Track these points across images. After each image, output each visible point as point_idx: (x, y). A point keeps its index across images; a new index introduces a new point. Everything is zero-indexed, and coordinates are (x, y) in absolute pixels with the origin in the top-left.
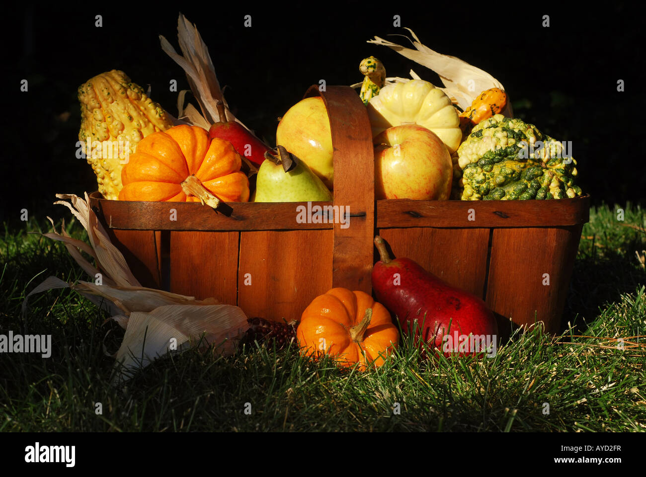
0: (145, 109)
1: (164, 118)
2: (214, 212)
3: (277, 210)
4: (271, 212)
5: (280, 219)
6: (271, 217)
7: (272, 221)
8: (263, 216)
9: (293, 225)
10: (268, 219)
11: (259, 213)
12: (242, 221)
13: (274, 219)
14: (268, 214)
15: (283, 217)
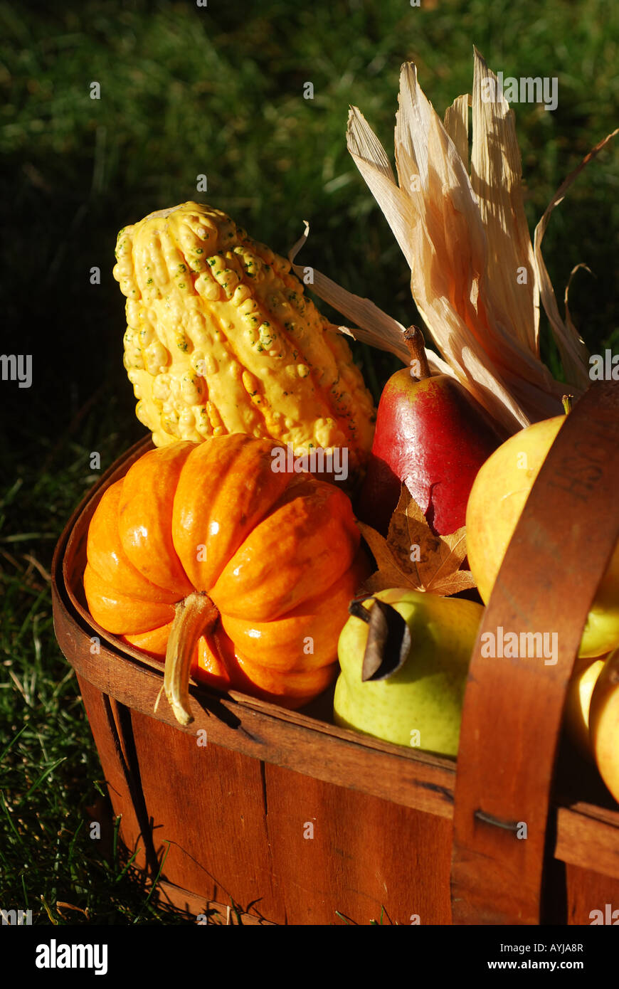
0: (232, 326)
1: (272, 353)
2: (203, 711)
3: (332, 753)
4: (319, 752)
5: (339, 770)
6: (321, 759)
7: (323, 765)
8: (304, 753)
9: (370, 789)
10: (314, 761)
11: (293, 744)
12: (261, 746)
13: (326, 765)
14: (313, 753)
15: (346, 768)
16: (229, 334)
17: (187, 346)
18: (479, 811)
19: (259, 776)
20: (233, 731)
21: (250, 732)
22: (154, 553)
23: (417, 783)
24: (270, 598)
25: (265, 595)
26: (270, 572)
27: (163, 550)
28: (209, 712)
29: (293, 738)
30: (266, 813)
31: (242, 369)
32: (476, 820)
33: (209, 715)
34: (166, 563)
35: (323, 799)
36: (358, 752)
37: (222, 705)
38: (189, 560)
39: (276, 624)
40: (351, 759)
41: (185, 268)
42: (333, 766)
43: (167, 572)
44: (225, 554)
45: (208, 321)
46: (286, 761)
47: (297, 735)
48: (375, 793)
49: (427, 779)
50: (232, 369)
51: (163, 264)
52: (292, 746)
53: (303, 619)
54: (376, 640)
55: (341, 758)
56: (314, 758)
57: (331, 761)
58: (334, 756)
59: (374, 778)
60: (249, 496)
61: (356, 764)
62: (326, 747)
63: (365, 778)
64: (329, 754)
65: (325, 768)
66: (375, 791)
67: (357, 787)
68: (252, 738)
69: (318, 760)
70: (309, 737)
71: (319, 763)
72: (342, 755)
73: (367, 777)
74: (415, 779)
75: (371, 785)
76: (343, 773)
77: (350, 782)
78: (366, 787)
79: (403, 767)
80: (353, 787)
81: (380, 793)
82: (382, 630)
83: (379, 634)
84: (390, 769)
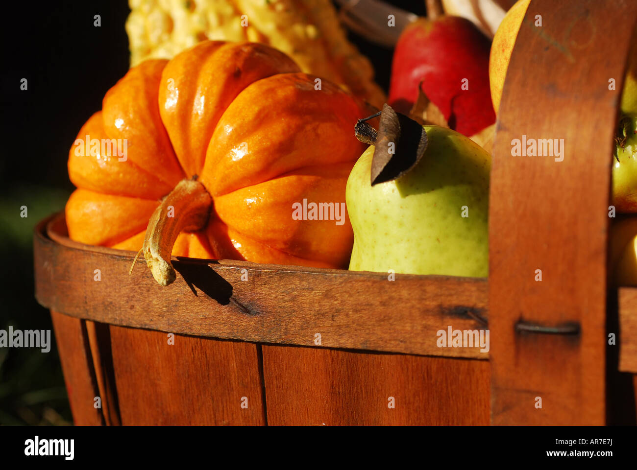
2: (188, 288)
3: (339, 296)
4: (324, 300)
5: (348, 322)
6: (326, 313)
7: (328, 323)
8: (306, 309)
9: (386, 342)
10: (318, 319)
11: (293, 299)
12: (256, 319)
13: (333, 320)
14: (317, 305)
15: (356, 316)
18: (521, 320)
19: (257, 377)
20: (224, 308)
21: (242, 302)
22: (138, 120)
23: (443, 312)
24: (266, 144)
25: (261, 141)
26: (267, 116)
27: (147, 117)
28: (196, 289)
29: (293, 290)
32: (518, 333)
33: (195, 292)
34: (151, 132)
35: (332, 386)
36: (370, 284)
38: (176, 123)
39: (274, 182)
40: (362, 298)
42: (341, 318)
43: (151, 142)
44: (216, 107)
46: (286, 333)
47: (297, 282)
48: (393, 346)
49: (455, 301)
50: (236, 25)
52: (291, 304)
54: (387, 134)
55: (351, 301)
56: (318, 314)
57: (338, 311)
58: (341, 301)
59: (391, 321)
60: (244, 56)
61: (368, 305)
62: (331, 290)
63: (380, 325)
64: (336, 300)
65: (332, 326)
66: (393, 342)
67: (370, 344)
68: (246, 310)
69: (323, 315)
70: (311, 281)
71: (324, 320)
72: (351, 296)
73: (382, 323)
74: (440, 306)
75: (387, 336)
76: (354, 326)
77: (362, 339)
78: (382, 341)
79: (424, 291)
80: (365, 345)
81: (398, 344)
82: (394, 126)
83: (391, 130)
84: (408, 299)
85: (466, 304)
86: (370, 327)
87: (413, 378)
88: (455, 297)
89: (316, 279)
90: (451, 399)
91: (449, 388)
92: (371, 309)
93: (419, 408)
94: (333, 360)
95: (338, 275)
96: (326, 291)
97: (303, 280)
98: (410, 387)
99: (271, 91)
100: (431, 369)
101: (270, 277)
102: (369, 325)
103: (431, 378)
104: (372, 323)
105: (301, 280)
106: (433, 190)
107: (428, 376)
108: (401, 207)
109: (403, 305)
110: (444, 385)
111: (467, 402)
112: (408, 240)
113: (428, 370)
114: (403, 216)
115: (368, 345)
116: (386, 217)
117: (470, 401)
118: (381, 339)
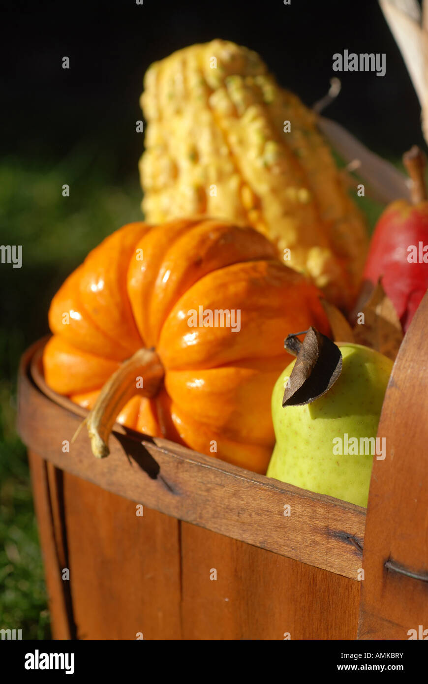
0: (241, 143)
2: (125, 458)
3: (245, 498)
4: (232, 498)
5: (251, 521)
6: (234, 509)
7: (235, 517)
8: (218, 502)
9: (280, 546)
10: (227, 512)
11: (208, 490)
12: (177, 498)
13: (238, 516)
14: (226, 500)
15: (259, 518)
16: (237, 150)
17: (195, 156)
18: (389, 559)
19: (177, 545)
20: (152, 483)
21: (167, 481)
23: (329, 533)
28: (132, 460)
29: (208, 483)
30: (182, 599)
31: (243, 184)
32: (386, 570)
33: (131, 463)
35: (236, 571)
36: (270, 494)
37: (143, 447)
38: (139, 300)
39: (214, 372)
40: (264, 504)
41: (204, 83)
42: (245, 517)
45: (219, 137)
46: (201, 517)
47: (212, 477)
48: (286, 551)
49: (339, 526)
50: (233, 183)
51: (185, 80)
52: (206, 494)
53: (244, 372)
54: (304, 360)
55: (254, 504)
56: (227, 508)
57: (243, 510)
58: (247, 502)
59: (286, 530)
60: (209, 244)
61: (268, 511)
62: (239, 491)
63: (276, 531)
64: (242, 500)
65: (238, 521)
66: (286, 548)
67: (267, 545)
68: (170, 489)
69: (231, 510)
70: (223, 478)
71: (231, 514)
72: (254, 500)
73: (278, 529)
74: (327, 527)
75: (281, 541)
76: (255, 525)
77: (261, 538)
78: (277, 544)
79: (315, 511)
80: (263, 545)
81: (290, 551)
82: (312, 352)
83: (309, 356)
84: (302, 515)
85: (349, 531)
86: (268, 530)
87: (301, 581)
88: (340, 523)
89: (228, 479)
90: (331, 607)
91: (330, 598)
92: (270, 515)
93: (305, 608)
94: (238, 549)
95: (246, 479)
96: (235, 491)
97: (217, 477)
98: (298, 589)
99: (223, 286)
100: (316, 577)
101: (191, 467)
102: (268, 529)
103: (316, 585)
104: (270, 527)
105: (216, 476)
106: (340, 417)
107: (313, 583)
108: (309, 428)
109: (296, 518)
110: (327, 593)
111: (345, 612)
112: (312, 458)
113: (314, 577)
114: (310, 436)
115: (266, 545)
116: (296, 433)
117: (347, 612)
118: (277, 543)
